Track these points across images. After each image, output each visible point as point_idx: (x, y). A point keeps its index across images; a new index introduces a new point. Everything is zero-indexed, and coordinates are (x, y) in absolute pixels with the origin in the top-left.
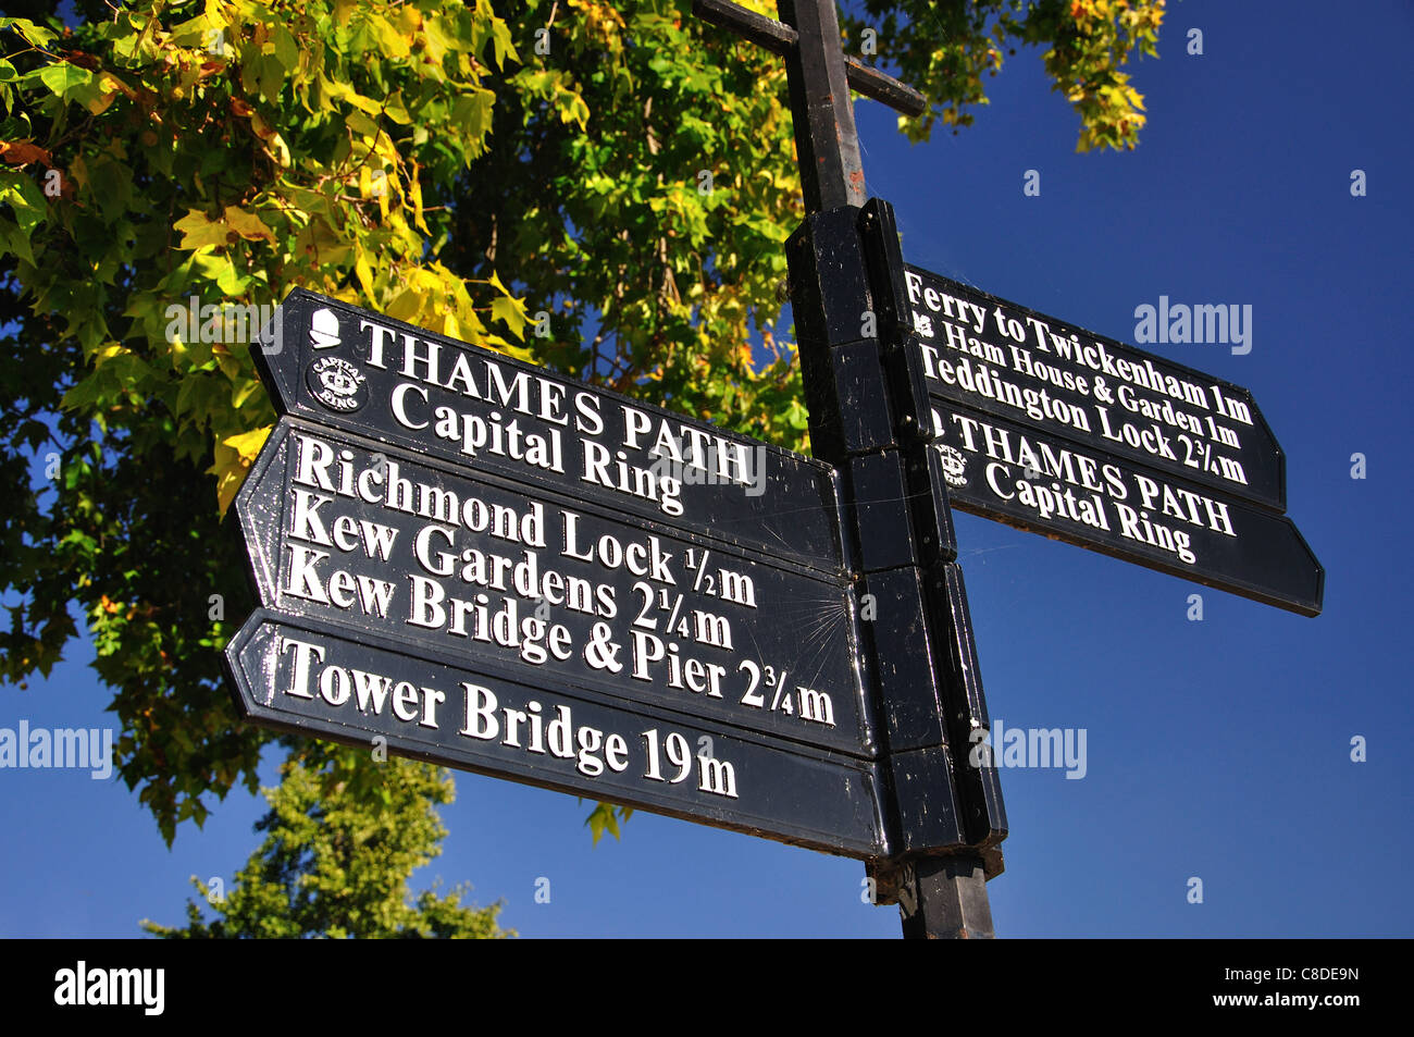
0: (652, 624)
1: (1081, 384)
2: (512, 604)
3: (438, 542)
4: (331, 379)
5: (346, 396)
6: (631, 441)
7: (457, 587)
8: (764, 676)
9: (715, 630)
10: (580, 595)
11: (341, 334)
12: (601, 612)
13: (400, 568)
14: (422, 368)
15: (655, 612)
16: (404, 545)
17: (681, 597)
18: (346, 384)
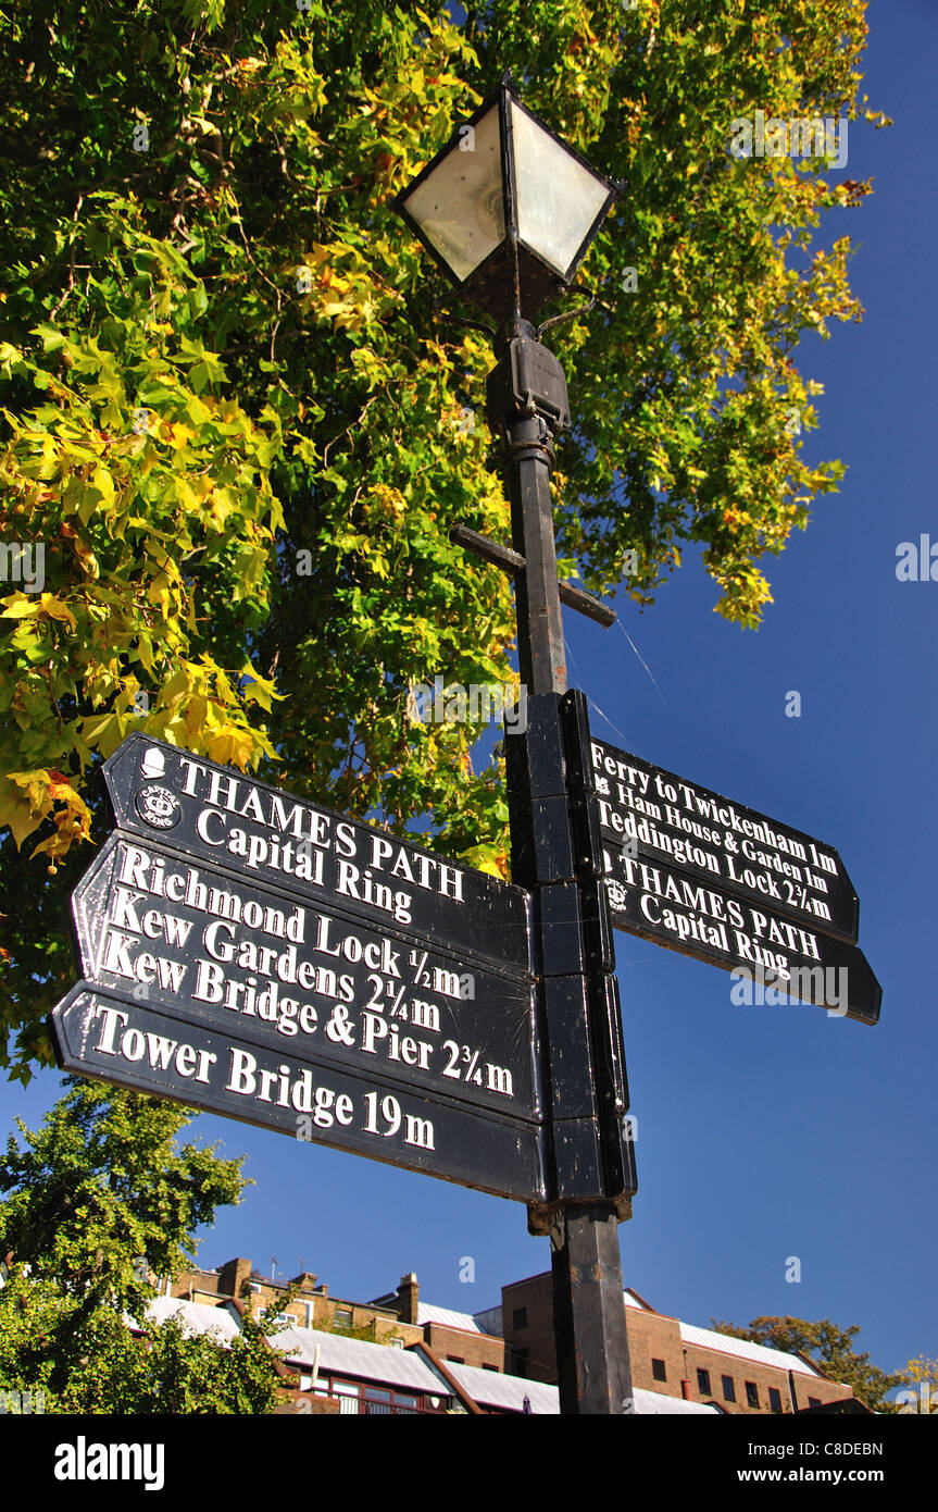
0: (380, 1008)
1: (715, 837)
2: (274, 986)
3: (223, 934)
4: (154, 803)
5: (164, 817)
6: (376, 864)
7: (234, 971)
8: (462, 1054)
9: (427, 1015)
10: (326, 981)
11: (166, 768)
12: (342, 997)
13: (192, 954)
14: (223, 797)
15: (384, 999)
16: (196, 936)
17: (403, 988)
18: (165, 807)
